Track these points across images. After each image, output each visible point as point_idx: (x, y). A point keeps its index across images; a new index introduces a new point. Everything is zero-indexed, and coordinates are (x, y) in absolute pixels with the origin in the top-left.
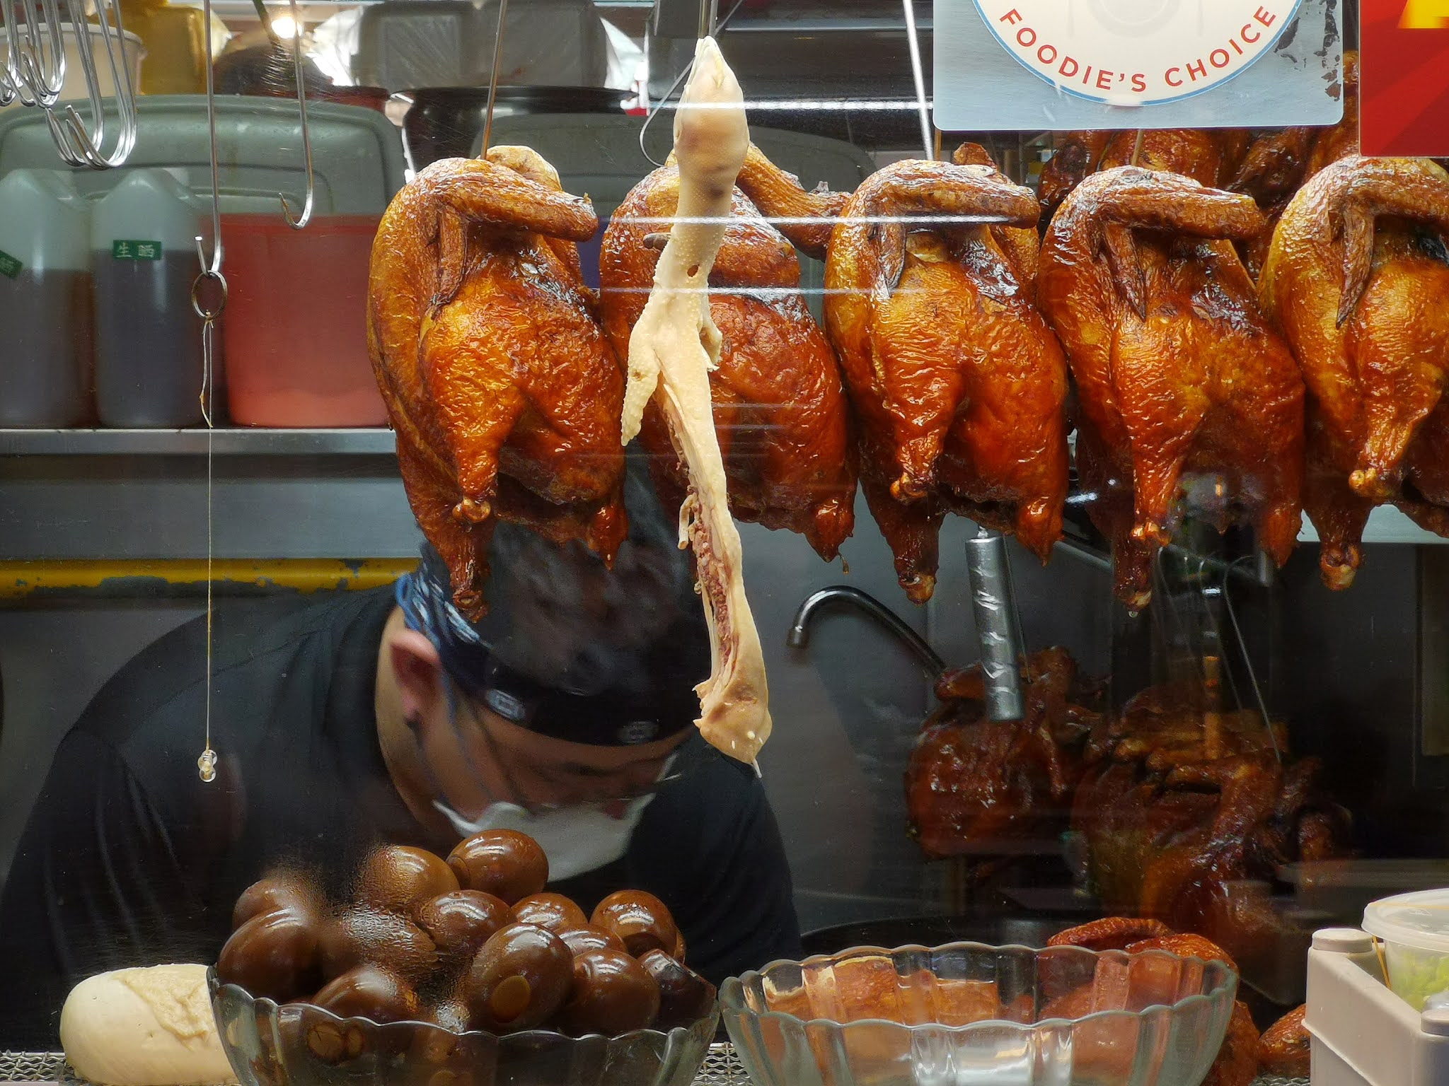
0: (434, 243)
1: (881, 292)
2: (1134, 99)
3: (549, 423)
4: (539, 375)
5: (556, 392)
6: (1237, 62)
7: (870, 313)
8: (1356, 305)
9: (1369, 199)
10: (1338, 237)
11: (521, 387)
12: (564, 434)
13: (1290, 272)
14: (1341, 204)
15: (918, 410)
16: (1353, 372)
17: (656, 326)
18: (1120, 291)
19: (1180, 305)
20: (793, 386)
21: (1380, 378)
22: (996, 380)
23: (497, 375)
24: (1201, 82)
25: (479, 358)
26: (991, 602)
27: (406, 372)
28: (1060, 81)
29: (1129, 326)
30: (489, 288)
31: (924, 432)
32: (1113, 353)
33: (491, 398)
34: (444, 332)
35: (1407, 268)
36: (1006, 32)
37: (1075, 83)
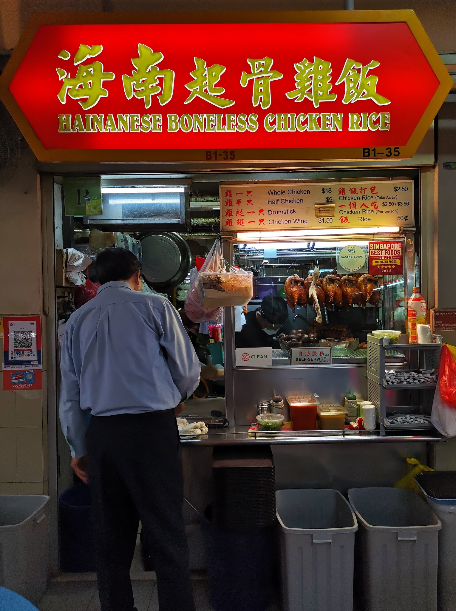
0: (292, 283)
1: (328, 286)
2: (352, 271)
3: (301, 297)
4: (301, 293)
5: (302, 295)
6: (360, 268)
7: (327, 288)
8: (366, 287)
9: (366, 278)
10: (364, 281)
11: (299, 294)
12: (303, 298)
13: (360, 284)
14: (364, 278)
15: (332, 295)
16: (365, 292)
17: (311, 289)
18: (347, 285)
19: (352, 287)
20: (321, 294)
21: (368, 292)
22: (337, 293)
23: (298, 293)
24: (357, 270)
25: (296, 292)
26: (326, 313)
27: (289, 293)
28: (346, 270)
29: (348, 288)
30: (296, 286)
31: (332, 297)
32: (347, 290)
33: (297, 295)
34: (293, 290)
35: (370, 283)
36: (342, 266)
37: (347, 270)
